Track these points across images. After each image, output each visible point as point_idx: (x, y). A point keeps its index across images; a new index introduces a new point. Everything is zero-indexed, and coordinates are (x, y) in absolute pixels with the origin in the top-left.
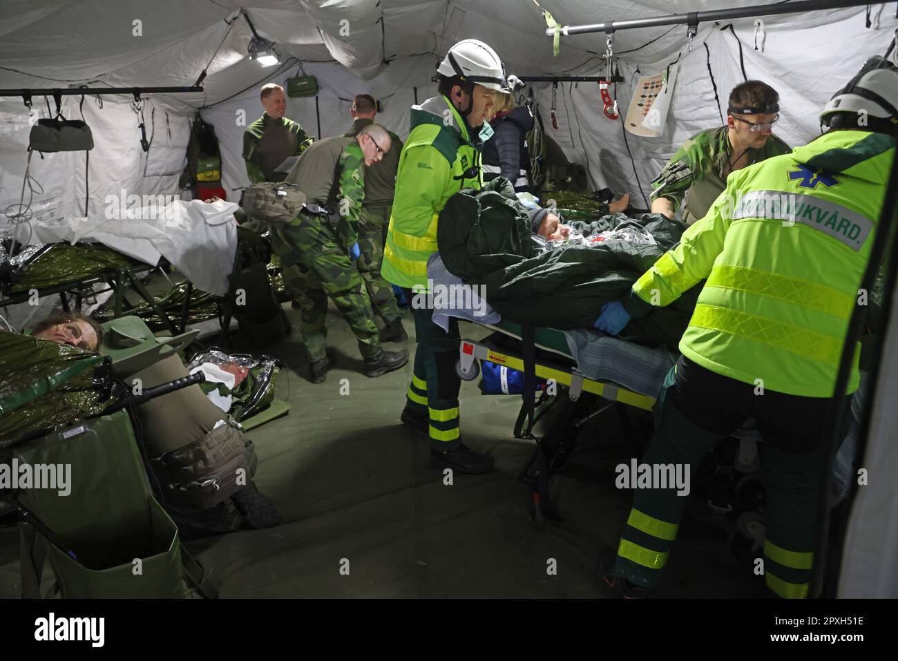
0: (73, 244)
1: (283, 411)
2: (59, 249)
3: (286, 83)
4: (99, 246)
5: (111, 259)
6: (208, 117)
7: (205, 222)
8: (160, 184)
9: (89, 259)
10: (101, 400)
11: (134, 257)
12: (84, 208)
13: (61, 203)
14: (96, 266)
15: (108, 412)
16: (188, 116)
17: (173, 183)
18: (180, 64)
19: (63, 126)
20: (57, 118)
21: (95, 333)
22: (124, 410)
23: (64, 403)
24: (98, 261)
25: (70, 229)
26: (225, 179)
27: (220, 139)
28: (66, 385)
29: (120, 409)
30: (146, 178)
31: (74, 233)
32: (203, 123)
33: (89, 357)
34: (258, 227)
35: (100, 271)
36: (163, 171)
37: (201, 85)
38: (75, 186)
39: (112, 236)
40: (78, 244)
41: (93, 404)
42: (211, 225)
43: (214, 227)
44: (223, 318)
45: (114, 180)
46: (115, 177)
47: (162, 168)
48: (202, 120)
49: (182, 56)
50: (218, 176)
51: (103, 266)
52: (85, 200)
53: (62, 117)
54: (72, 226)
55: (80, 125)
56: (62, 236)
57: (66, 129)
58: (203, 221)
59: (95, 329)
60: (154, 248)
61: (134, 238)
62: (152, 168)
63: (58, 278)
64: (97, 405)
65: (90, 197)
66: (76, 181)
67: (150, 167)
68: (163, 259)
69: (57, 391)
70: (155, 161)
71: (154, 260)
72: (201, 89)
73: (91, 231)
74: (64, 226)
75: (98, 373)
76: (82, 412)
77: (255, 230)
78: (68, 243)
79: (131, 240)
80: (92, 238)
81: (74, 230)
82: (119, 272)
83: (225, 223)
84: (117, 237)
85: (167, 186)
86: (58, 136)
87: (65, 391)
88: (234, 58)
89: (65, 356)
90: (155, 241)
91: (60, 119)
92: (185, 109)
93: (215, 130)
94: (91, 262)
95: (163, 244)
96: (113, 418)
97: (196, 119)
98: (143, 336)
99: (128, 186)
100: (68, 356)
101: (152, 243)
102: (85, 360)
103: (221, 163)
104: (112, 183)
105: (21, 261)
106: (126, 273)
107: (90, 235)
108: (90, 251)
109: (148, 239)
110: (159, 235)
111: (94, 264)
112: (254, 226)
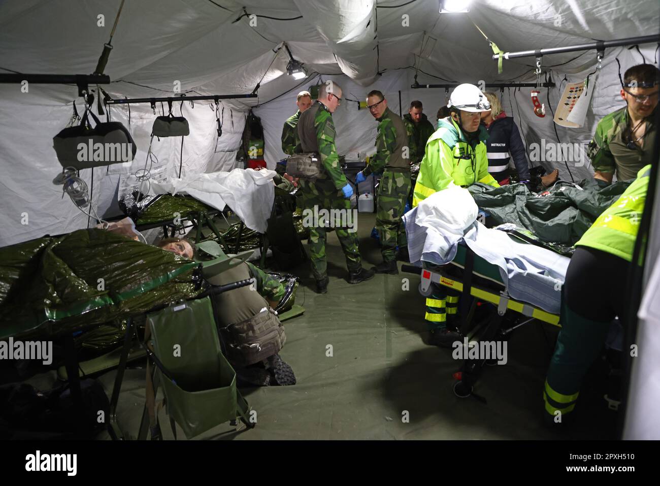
0: (173, 195)
1: (300, 312)
2: (165, 198)
3: (310, 89)
4: (189, 197)
5: (196, 206)
6: (257, 113)
7: (255, 183)
8: (225, 157)
9: (182, 205)
10: (196, 289)
11: (209, 205)
12: (179, 172)
13: (166, 169)
14: (186, 210)
15: (199, 297)
16: (245, 112)
17: (232, 157)
18: (243, 79)
19: (173, 120)
20: (169, 115)
21: (192, 249)
22: (208, 297)
23: (176, 289)
24: (187, 206)
25: (172, 186)
26: (266, 155)
27: (264, 127)
28: (176, 278)
29: (205, 296)
30: (216, 153)
31: (175, 188)
33: (190, 263)
34: (288, 187)
35: (188, 213)
36: (227, 149)
37: (256, 93)
38: (174, 158)
39: (197, 191)
40: (176, 195)
41: (191, 292)
42: (258, 185)
44: (262, 248)
45: (197, 155)
46: (198, 153)
47: (226, 147)
48: (253, 115)
49: (245, 74)
50: (262, 153)
51: (191, 210)
52: (179, 167)
53: (172, 115)
54: (174, 184)
55: (182, 120)
56: (167, 190)
57: (174, 123)
58: (253, 182)
59: (192, 247)
60: (222, 200)
61: (210, 192)
62: (221, 146)
63: (164, 216)
64: (194, 292)
65: (182, 165)
66: (175, 155)
67: (219, 146)
68: (227, 207)
69: (172, 282)
70: (222, 142)
71: (221, 208)
72: (255, 96)
73: (185, 187)
74: (169, 183)
75: (195, 273)
76: (185, 295)
77: (287, 190)
78: (170, 194)
79: (208, 194)
80: (185, 192)
81: (174, 187)
82: (200, 214)
83: (268, 184)
84: (200, 192)
85: (229, 159)
86: (169, 127)
87: (176, 282)
88: (277, 74)
89: (178, 261)
90: (223, 195)
91: (171, 116)
92: (243, 107)
93: (261, 121)
94: (183, 207)
95: (227, 197)
96: (202, 301)
97: (249, 114)
98: (218, 254)
99: (206, 158)
100: (179, 261)
101: (220, 196)
102: (189, 264)
103: (264, 143)
104: (196, 157)
105: (144, 205)
106: (204, 215)
107: (183, 190)
108: (183, 200)
109: (218, 193)
110: (225, 191)
111: (185, 208)
112: (286, 187)
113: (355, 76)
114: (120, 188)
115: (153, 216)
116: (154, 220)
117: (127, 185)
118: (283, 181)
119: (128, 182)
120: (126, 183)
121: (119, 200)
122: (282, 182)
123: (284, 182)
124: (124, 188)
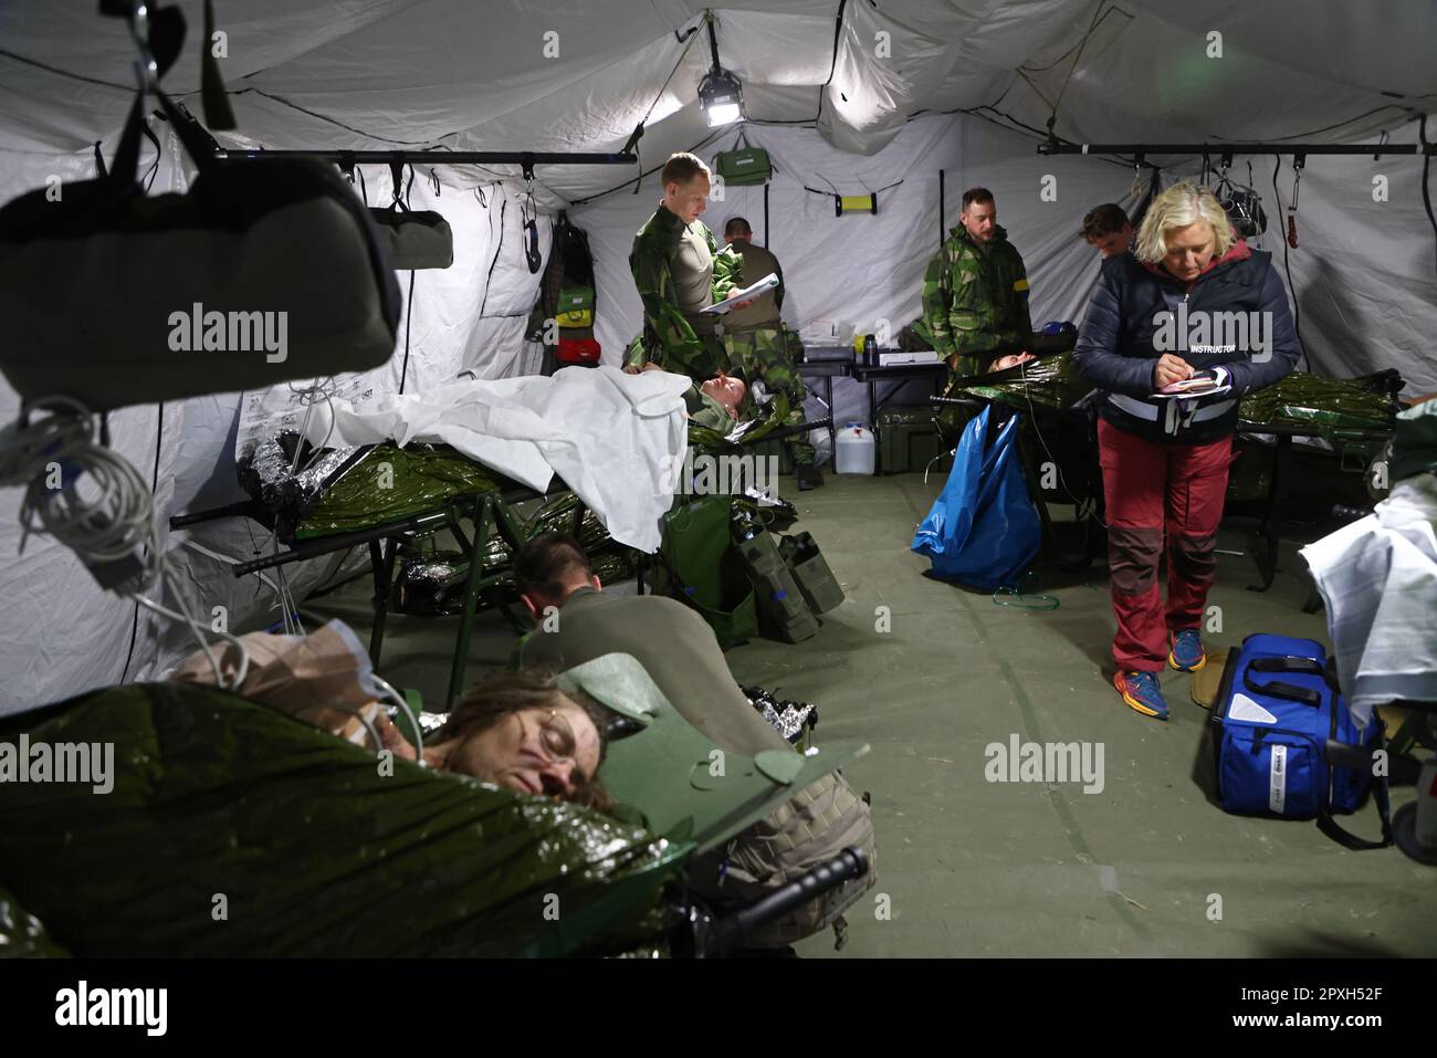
0: (401, 446)
2: (380, 457)
4: (446, 450)
5: (468, 477)
7: (634, 412)
8: (501, 330)
9: (428, 476)
11: (510, 475)
14: (441, 491)
17: (519, 331)
18: (581, 116)
19: (405, 221)
20: (394, 205)
24: (444, 480)
25: (399, 418)
27: (596, 256)
30: (483, 320)
32: (569, 227)
34: (720, 421)
35: (447, 500)
36: (508, 309)
37: (633, 151)
39: (470, 433)
40: (410, 446)
42: (643, 417)
43: (649, 421)
45: (447, 325)
46: (449, 320)
47: (506, 304)
48: (568, 223)
49: (589, 102)
50: (590, 321)
51: (456, 491)
52: (403, 359)
53: (402, 205)
54: (401, 412)
55: (432, 220)
56: (385, 432)
57: (409, 227)
58: (630, 408)
60: (541, 457)
61: (507, 439)
62: (495, 302)
63: (376, 513)
65: (410, 353)
67: (489, 300)
68: (558, 483)
70: (498, 292)
71: (542, 482)
72: (633, 159)
73: (434, 423)
74: (386, 411)
77: (717, 428)
78: (392, 443)
79: (503, 442)
80: (436, 436)
81: (405, 420)
82: (482, 504)
83: (669, 414)
84: (479, 435)
85: (509, 335)
86: (393, 239)
88: (668, 106)
90: (544, 445)
91: (398, 209)
93: (589, 239)
94: (433, 481)
95: (558, 451)
97: (560, 221)
98: (648, 707)
99: (464, 335)
101: (538, 447)
103: (595, 297)
104: (442, 329)
105: (318, 480)
106: (494, 506)
107: (431, 430)
108: (429, 459)
109: (532, 440)
110: (554, 435)
111: (439, 486)
112: (716, 419)
113: (875, 121)
114: (244, 424)
115: (343, 513)
116: (349, 525)
117: (263, 414)
118: (704, 402)
119: (266, 405)
120: (261, 407)
121: (238, 457)
122: (704, 407)
123: (709, 407)
124: (255, 424)
